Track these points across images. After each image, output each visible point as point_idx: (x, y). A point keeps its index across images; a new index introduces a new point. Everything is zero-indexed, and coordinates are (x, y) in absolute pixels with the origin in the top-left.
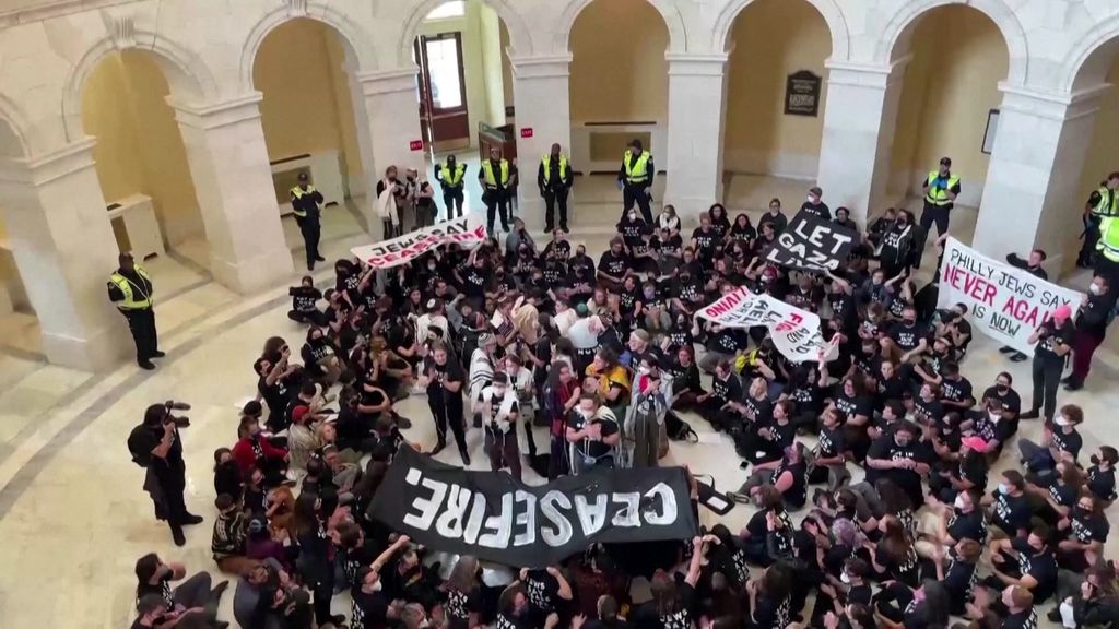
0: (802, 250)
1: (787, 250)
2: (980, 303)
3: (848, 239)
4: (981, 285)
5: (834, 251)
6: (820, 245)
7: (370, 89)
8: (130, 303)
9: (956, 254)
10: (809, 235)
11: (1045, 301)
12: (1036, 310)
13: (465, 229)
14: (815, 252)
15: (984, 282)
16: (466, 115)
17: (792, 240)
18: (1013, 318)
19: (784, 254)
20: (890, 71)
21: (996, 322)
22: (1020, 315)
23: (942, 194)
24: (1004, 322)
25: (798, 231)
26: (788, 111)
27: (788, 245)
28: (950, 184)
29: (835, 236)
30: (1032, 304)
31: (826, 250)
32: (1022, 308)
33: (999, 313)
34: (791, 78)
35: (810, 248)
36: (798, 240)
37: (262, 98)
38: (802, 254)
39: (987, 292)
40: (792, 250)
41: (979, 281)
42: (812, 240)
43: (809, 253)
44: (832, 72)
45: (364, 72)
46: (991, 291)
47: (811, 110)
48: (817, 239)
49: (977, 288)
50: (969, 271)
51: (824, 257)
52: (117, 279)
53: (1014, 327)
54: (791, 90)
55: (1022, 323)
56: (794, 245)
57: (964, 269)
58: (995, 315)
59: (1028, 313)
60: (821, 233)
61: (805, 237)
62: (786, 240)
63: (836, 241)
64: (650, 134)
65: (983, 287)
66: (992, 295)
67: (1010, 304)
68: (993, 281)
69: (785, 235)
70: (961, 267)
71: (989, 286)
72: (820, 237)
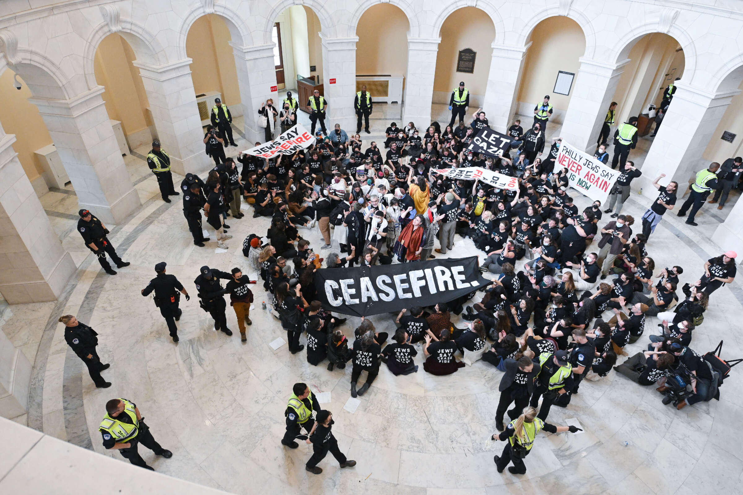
0: (484, 145)
1: (478, 145)
2: (574, 173)
3: (508, 141)
4: (575, 165)
5: (501, 146)
6: (494, 143)
7: (248, 57)
8: (159, 169)
9: (565, 148)
10: (489, 138)
11: (603, 175)
12: (599, 178)
13: (297, 134)
14: (491, 147)
15: (576, 164)
16: (283, 70)
17: (480, 140)
18: (588, 182)
19: (476, 147)
20: (524, 51)
21: (580, 182)
22: (592, 180)
23: (545, 114)
24: (584, 183)
25: (483, 136)
26: (459, 70)
27: (478, 143)
28: (549, 109)
29: (502, 139)
30: (597, 175)
31: (497, 145)
32: (593, 177)
33: (582, 179)
34: (460, 52)
35: (489, 144)
36: (483, 140)
37: (191, 62)
38: (485, 148)
39: (577, 169)
40: (481, 145)
41: (574, 162)
42: (490, 140)
43: (488, 147)
44: (494, 50)
45: (246, 47)
46: (579, 168)
47: (470, 69)
48: (492, 140)
49: (573, 166)
50: (570, 157)
51: (496, 149)
52: (152, 156)
53: (588, 185)
54: (460, 59)
55: (592, 184)
56: (481, 143)
57: (568, 156)
58: (580, 179)
59: (595, 180)
60: (494, 137)
61: (487, 139)
62: (477, 140)
63: (502, 141)
64: (388, 81)
65: (576, 165)
66: (579, 170)
67: (587, 175)
68: (581, 163)
69: (476, 138)
70: (567, 155)
71: (579, 165)
72: (494, 139)
